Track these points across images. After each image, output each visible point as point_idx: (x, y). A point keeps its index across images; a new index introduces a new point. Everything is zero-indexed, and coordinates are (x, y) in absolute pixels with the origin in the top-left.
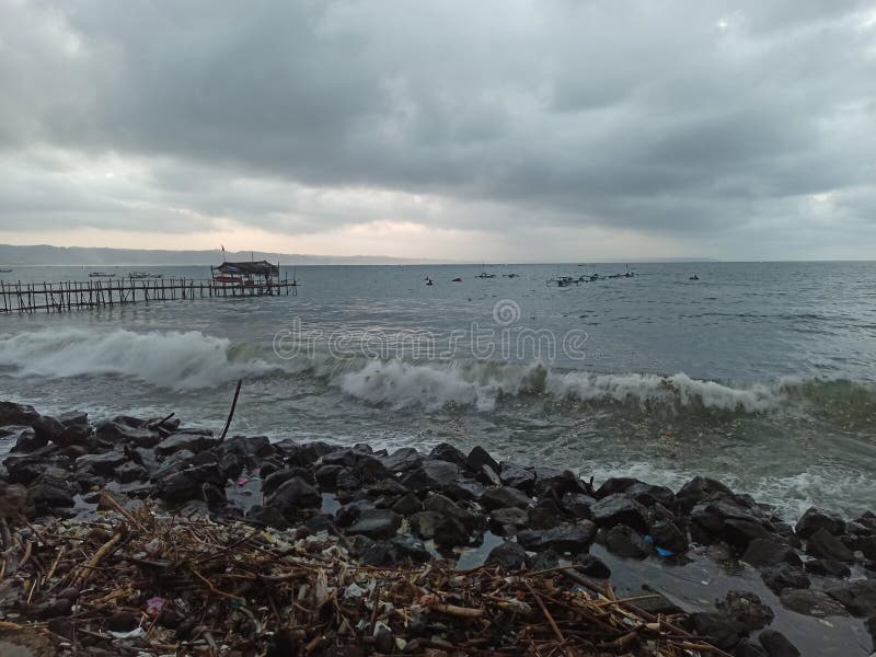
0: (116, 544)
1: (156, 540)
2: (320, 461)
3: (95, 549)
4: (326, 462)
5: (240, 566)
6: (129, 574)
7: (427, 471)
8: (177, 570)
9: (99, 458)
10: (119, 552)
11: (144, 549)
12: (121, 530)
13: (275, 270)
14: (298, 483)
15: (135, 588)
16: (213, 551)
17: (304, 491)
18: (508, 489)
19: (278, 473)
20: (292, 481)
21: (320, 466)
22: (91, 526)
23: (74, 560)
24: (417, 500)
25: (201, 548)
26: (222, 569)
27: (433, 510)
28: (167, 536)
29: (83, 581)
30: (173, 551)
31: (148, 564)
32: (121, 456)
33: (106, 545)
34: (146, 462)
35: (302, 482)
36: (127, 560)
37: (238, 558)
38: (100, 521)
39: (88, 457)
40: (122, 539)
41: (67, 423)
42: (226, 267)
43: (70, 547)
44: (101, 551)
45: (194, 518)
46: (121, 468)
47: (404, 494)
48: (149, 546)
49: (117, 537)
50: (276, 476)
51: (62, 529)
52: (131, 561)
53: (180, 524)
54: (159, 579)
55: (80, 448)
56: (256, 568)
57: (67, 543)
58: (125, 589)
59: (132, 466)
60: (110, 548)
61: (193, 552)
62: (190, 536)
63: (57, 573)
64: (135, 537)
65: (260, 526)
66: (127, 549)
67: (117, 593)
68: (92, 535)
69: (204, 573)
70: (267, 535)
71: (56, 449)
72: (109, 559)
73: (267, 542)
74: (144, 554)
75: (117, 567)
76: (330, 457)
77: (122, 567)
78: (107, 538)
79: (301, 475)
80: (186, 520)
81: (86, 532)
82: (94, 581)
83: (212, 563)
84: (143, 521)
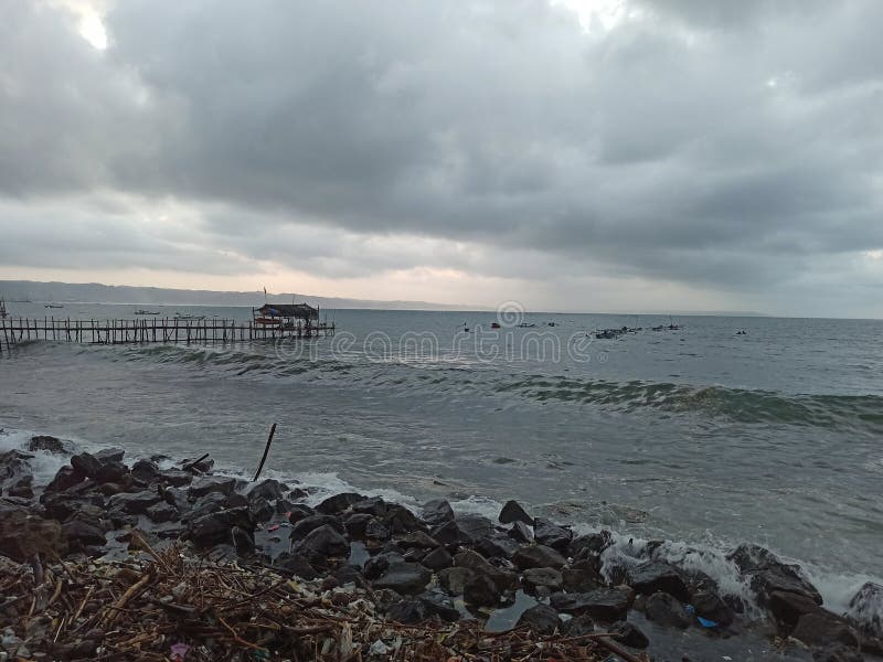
0: (143, 586)
1: (183, 584)
2: (350, 509)
3: (123, 590)
4: (356, 510)
5: (264, 615)
6: (155, 617)
7: (459, 525)
8: (202, 616)
9: (132, 497)
10: (146, 594)
11: (171, 593)
12: (150, 571)
13: (314, 313)
14: (326, 530)
15: (160, 632)
16: (239, 599)
17: (333, 540)
18: (541, 547)
19: (308, 519)
20: (322, 528)
21: (350, 514)
22: (121, 566)
23: (102, 601)
24: (448, 556)
25: (227, 594)
26: (247, 617)
27: (465, 566)
28: (194, 580)
29: (109, 623)
30: (200, 596)
31: (174, 609)
32: (154, 496)
33: (135, 586)
34: (178, 503)
35: (331, 529)
36: (154, 602)
37: (263, 607)
38: (130, 561)
39: (122, 495)
40: (150, 581)
41: (104, 459)
42: (267, 309)
43: (99, 587)
44: (128, 593)
45: (222, 563)
46: (152, 509)
47: (434, 548)
48: (176, 590)
49: (145, 578)
50: (305, 523)
51: (93, 568)
52: (157, 604)
53: (209, 568)
54: (184, 625)
55: (114, 486)
56: (281, 618)
57: (96, 581)
58: (150, 633)
59: (164, 506)
60: (138, 590)
61: (219, 598)
62: (217, 581)
63: (85, 613)
64: (163, 579)
65: (287, 575)
66: (155, 592)
67: (142, 637)
68: (120, 575)
69: (229, 620)
70: (293, 584)
71: (92, 486)
72: (136, 600)
73: (293, 591)
74: (171, 598)
75: (143, 610)
76: (361, 505)
77: (148, 610)
78: (136, 580)
79: (330, 522)
80: (214, 564)
81: (115, 571)
82: (120, 623)
83: (238, 611)
84: (172, 563)
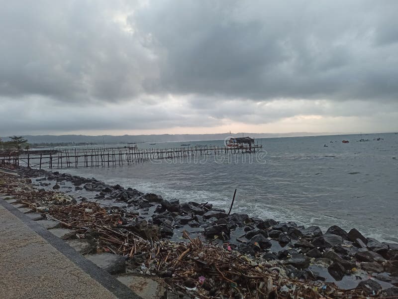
0: (188, 253)
1: (202, 253)
2: (271, 228)
3: (181, 253)
4: (274, 229)
5: (234, 269)
6: (193, 265)
7: (325, 239)
8: (210, 266)
9: (183, 218)
10: (189, 256)
11: (198, 256)
12: (190, 247)
14: (261, 237)
15: (195, 271)
16: (224, 261)
17: (263, 241)
19: (252, 231)
20: (258, 235)
21: (271, 230)
22: (180, 244)
23: (174, 257)
24: (319, 252)
25: (219, 258)
26: (227, 269)
27: (328, 258)
28: (206, 251)
29: (176, 265)
30: (208, 258)
31: (199, 262)
32: (190, 218)
33: (185, 252)
34: (199, 221)
35: (262, 236)
36: (192, 259)
37: (234, 265)
38: (183, 243)
39: (180, 217)
40: (190, 250)
41: (172, 203)
43: (172, 251)
44: (183, 254)
45: (217, 246)
46: (190, 223)
47: (311, 248)
48: (199, 255)
49: (188, 249)
50: (251, 233)
51: (170, 244)
52: (193, 260)
53: (212, 247)
54: (204, 269)
55: (176, 213)
56: (241, 271)
57: (171, 249)
58: (191, 271)
59: (195, 222)
60: (186, 254)
61: (216, 260)
62: (215, 253)
63: (168, 261)
64: (195, 250)
65: (243, 253)
66: (192, 255)
67: (188, 272)
68: (179, 248)
69: (220, 269)
70: (246, 257)
71: (168, 213)
72: (185, 258)
73: (247, 261)
74: (198, 258)
75: (188, 261)
76: (276, 226)
77: (190, 262)
78: (185, 250)
79: (262, 233)
80: (214, 246)
81: (178, 246)
82: (180, 266)
83: (224, 266)
84: (198, 244)
